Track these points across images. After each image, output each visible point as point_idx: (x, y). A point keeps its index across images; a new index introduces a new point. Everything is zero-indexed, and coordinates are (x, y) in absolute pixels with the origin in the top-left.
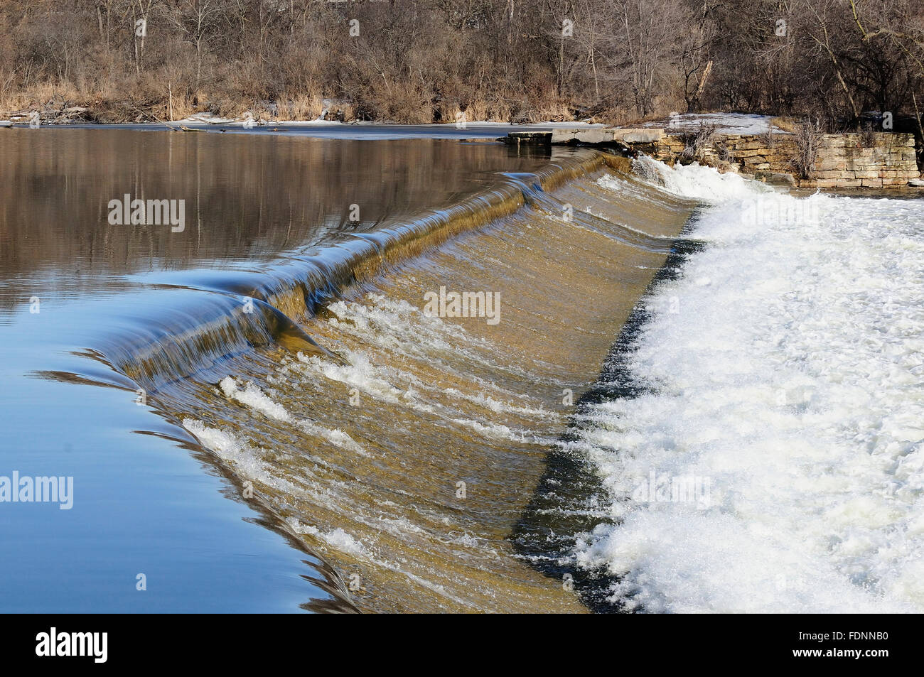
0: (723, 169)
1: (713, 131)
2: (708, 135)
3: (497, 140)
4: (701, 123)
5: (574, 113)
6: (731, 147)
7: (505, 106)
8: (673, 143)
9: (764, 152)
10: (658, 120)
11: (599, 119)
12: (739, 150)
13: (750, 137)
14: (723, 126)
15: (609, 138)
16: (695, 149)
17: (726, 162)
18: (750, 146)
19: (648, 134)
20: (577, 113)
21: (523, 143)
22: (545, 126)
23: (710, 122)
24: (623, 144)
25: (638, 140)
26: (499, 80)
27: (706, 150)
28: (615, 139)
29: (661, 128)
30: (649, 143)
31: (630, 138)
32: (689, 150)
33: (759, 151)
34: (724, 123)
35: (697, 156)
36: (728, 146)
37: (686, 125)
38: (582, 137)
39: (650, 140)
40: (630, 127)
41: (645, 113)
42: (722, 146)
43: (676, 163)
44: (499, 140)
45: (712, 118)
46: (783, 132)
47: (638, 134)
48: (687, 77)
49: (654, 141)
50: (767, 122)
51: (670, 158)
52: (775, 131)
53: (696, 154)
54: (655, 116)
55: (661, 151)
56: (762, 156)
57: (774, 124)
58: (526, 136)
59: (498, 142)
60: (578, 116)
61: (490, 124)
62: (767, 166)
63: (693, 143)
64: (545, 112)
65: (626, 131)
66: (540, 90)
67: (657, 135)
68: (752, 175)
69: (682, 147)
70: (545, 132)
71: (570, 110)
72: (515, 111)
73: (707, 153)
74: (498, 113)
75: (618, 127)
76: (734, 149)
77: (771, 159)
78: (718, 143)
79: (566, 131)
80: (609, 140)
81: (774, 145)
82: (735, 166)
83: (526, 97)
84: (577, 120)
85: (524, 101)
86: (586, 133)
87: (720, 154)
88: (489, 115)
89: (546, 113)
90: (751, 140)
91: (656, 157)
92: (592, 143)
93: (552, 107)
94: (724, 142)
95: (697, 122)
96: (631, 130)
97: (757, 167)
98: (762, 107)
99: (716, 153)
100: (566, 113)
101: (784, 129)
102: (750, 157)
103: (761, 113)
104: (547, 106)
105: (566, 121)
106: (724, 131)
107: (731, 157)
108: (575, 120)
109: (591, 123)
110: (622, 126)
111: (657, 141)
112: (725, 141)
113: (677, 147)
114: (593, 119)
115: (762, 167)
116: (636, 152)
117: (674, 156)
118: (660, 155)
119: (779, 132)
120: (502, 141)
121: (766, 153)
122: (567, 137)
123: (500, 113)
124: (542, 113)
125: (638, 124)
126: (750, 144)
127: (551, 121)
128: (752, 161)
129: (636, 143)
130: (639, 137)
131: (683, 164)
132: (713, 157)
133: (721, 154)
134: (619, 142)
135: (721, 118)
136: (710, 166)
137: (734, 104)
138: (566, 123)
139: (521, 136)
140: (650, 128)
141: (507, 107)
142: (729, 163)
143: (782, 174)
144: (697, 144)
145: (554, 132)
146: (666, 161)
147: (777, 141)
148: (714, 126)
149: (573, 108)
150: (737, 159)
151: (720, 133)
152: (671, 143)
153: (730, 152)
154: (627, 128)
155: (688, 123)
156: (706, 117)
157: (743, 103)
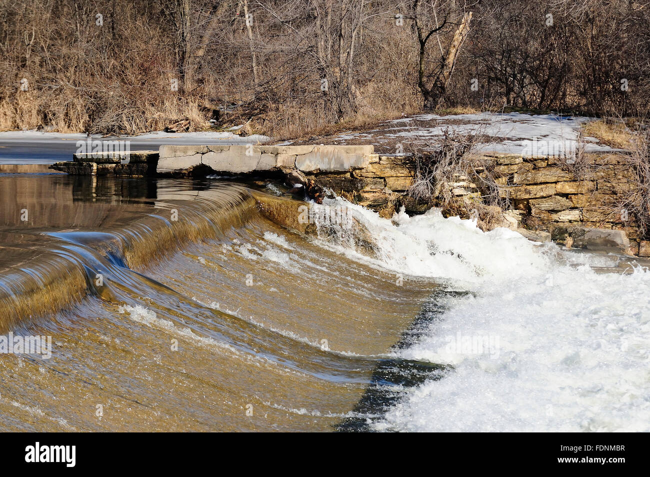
0: (487, 221)
1: (468, 148)
2: (459, 156)
3: (51, 167)
4: (446, 132)
5: (210, 114)
6: (504, 180)
7: (75, 100)
8: (393, 173)
9: (568, 188)
10: (364, 128)
11: (259, 127)
12: (521, 184)
13: (542, 160)
14: (488, 139)
15: (267, 163)
16: (434, 182)
17: (494, 209)
18: (541, 176)
19: (344, 156)
20: (216, 114)
21: (102, 174)
22: (153, 140)
23: (463, 130)
24: (295, 174)
25: (323, 167)
26: (64, 50)
27: (456, 184)
28: (279, 164)
29: (370, 143)
30: (345, 172)
31: (308, 162)
32: (421, 186)
33: (559, 186)
34: (491, 131)
35: (437, 198)
36: (497, 177)
37: (417, 138)
38: (215, 161)
39: (347, 166)
40: (310, 141)
41: (340, 113)
42: (486, 178)
43: (398, 211)
44: (55, 167)
45: (469, 122)
46: (607, 148)
47: (324, 155)
48: (423, 44)
49: (355, 169)
50: (575, 130)
51: (386, 201)
52: (591, 147)
53: (437, 193)
54: (360, 119)
55: (367, 189)
56: (566, 195)
57: (590, 135)
58: (109, 161)
59: (53, 171)
60: (218, 120)
61: (48, 135)
62: (575, 215)
63: (431, 172)
64: (153, 114)
65: (300, 149)
66: (145, 70)
67: (359, 158)
68: (544, 234)
69: (408, 181)
70: (145, 153)
71: (203, 109)
72: (96, 110)
73: (457, 192)
74: (62, 116)
75: (286, 143)
76: (511, 181)
77: (581, 201)
78: (478, 172)
79: (185, 151)
80: (268, 168)
81: (588, 174)
82: (513, 216)
83: (116, 83)
84: (217, 127)
85: (113, 92)
86: (224, 154)
87: (483, 193)
88: (46, 119)
89: (156, 116)
90: (544, 164)
91: (359, 199)
92: (236, 174)
93: (167, 104)
94: (489, 169)
95: (437, 131)
96: (310, 148)
97: (555, 217)
98: (569, 100)
99: (474, 190)
100: (194, 114)
101: (608, 143)
102: (543, 197)
103: (566, 113)
104: (158, 102)
105: (196, 130)
106: (490, 148)
107: (504, 199)
108: (211, 128)
109: (242, 134)
110: (294, 140)
111: (361, 169)
112: (494, 166)
113: (400, 179)
114: (247, 126)
115: (566, 216)
116: (320, 190)
117: (394, 197)
118: (366, 195)
119: (598, 148)
120: (60, 169)
121: (573, 191)
122: (187, 162)
123: (67, 114)
124: (148, 115)
125: (327, 135)
126: (543, 172)
127: (167, 130)
128: (546, 205)
129: (320, 173)
130: (326, 160)
131: (411, 213)
132: (469, 199)
133: (485, 191)
134: (288, 171)
135: (486, 122)
136: (464, 216)
137: (512, 95)
138: (194, 134)
139: (99, 161)
140: (348, 143)
141: (79, 103)
142: (499, 209)
143: (606, 230)
144: (438, 173)
145: (163, 152)
146: (376, 206)
147: (595, 167)
148: (470, 138)
149: (207, 104)
150: (515, 203)
151: (482, 152)
152: (388, 172)
153: (502, 189)
154: (305, 143)
155: (421, 133)
156: (456, 122)
157: (531, 92)
